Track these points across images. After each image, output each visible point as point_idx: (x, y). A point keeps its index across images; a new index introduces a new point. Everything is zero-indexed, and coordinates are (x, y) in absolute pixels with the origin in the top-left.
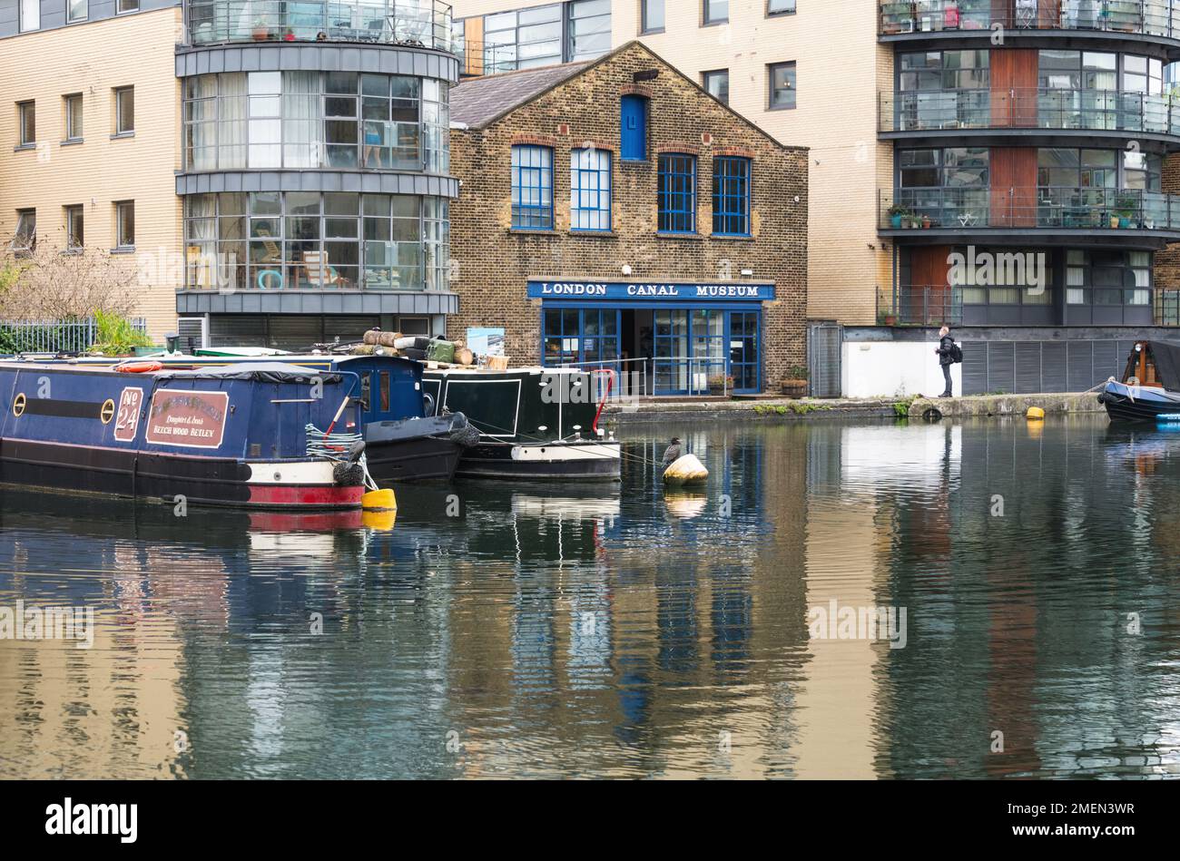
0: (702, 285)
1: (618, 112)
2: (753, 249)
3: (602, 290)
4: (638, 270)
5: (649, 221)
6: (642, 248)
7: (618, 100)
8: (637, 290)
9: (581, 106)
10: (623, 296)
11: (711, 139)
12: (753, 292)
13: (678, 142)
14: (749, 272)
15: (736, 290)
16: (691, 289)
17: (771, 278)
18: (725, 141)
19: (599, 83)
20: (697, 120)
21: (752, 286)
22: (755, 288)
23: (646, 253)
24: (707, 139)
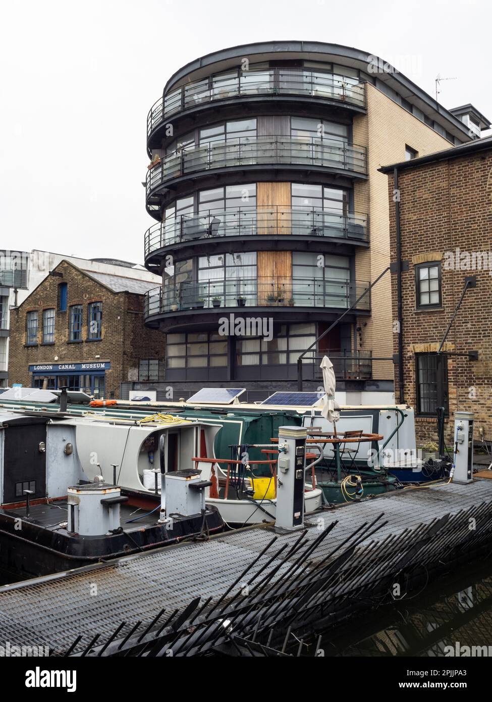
0: (84, 364)
1: (57, 292)
2: (101, 345)
3: (51, 367)
4: (61, 358)
5: (65, 336)
6: (63, 348)
7: (57, 287)
8: (62, 367)
9: (46, 292)
10: (57, 370)
11: (87, 296)
12: (103, 366)
13: (76, 300)
14: (98, 356)
15: (96, 365)
16: (80, 365)
17: (108, 359)
18: (92, 295)
19: (51, 281)
20: (83, 288)
21: (103, 363)
22: (104, 364)
23: (63, 350)
24: (86, 296)
